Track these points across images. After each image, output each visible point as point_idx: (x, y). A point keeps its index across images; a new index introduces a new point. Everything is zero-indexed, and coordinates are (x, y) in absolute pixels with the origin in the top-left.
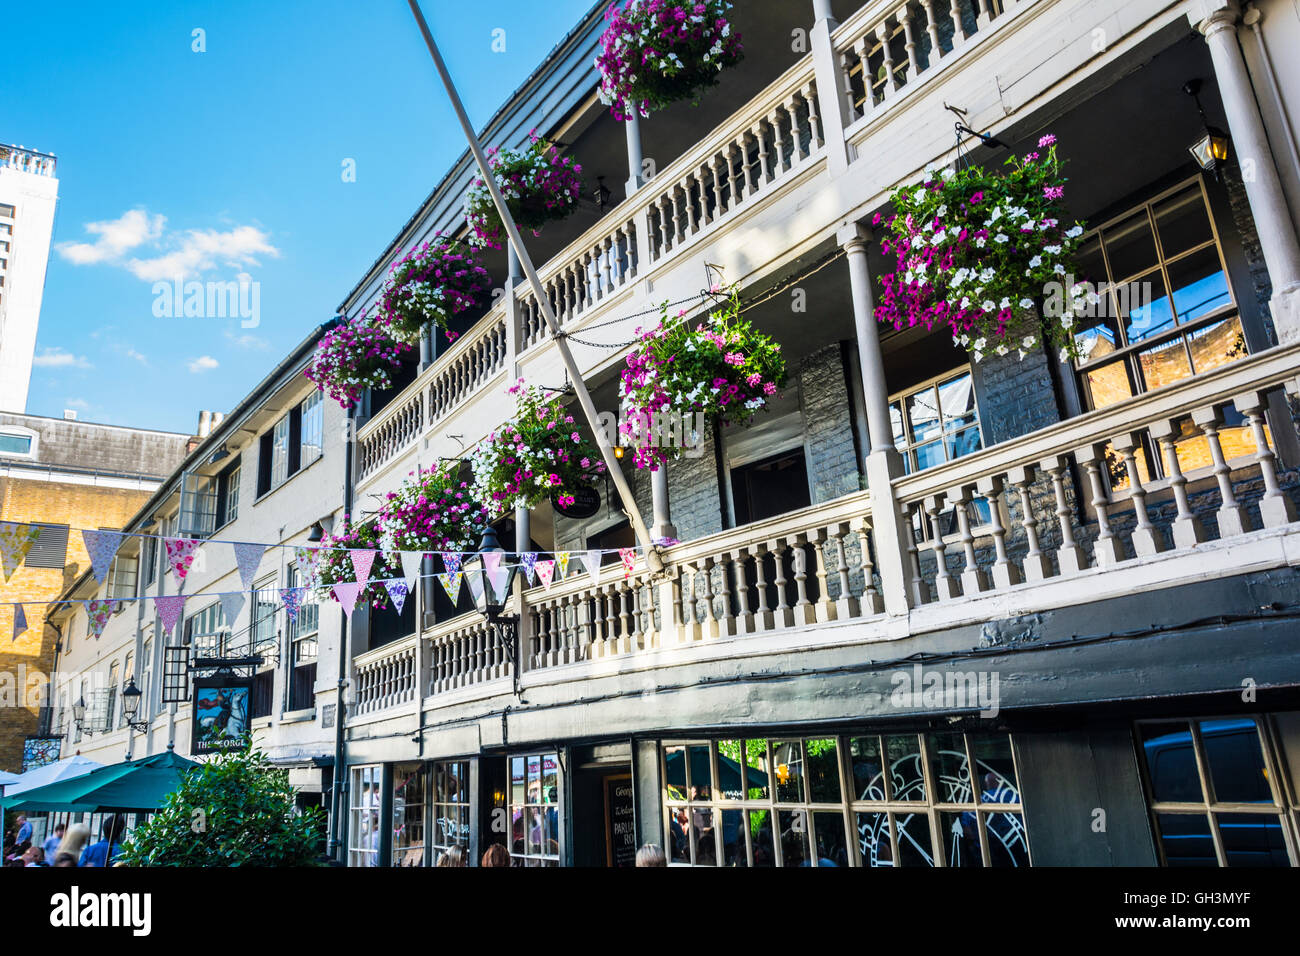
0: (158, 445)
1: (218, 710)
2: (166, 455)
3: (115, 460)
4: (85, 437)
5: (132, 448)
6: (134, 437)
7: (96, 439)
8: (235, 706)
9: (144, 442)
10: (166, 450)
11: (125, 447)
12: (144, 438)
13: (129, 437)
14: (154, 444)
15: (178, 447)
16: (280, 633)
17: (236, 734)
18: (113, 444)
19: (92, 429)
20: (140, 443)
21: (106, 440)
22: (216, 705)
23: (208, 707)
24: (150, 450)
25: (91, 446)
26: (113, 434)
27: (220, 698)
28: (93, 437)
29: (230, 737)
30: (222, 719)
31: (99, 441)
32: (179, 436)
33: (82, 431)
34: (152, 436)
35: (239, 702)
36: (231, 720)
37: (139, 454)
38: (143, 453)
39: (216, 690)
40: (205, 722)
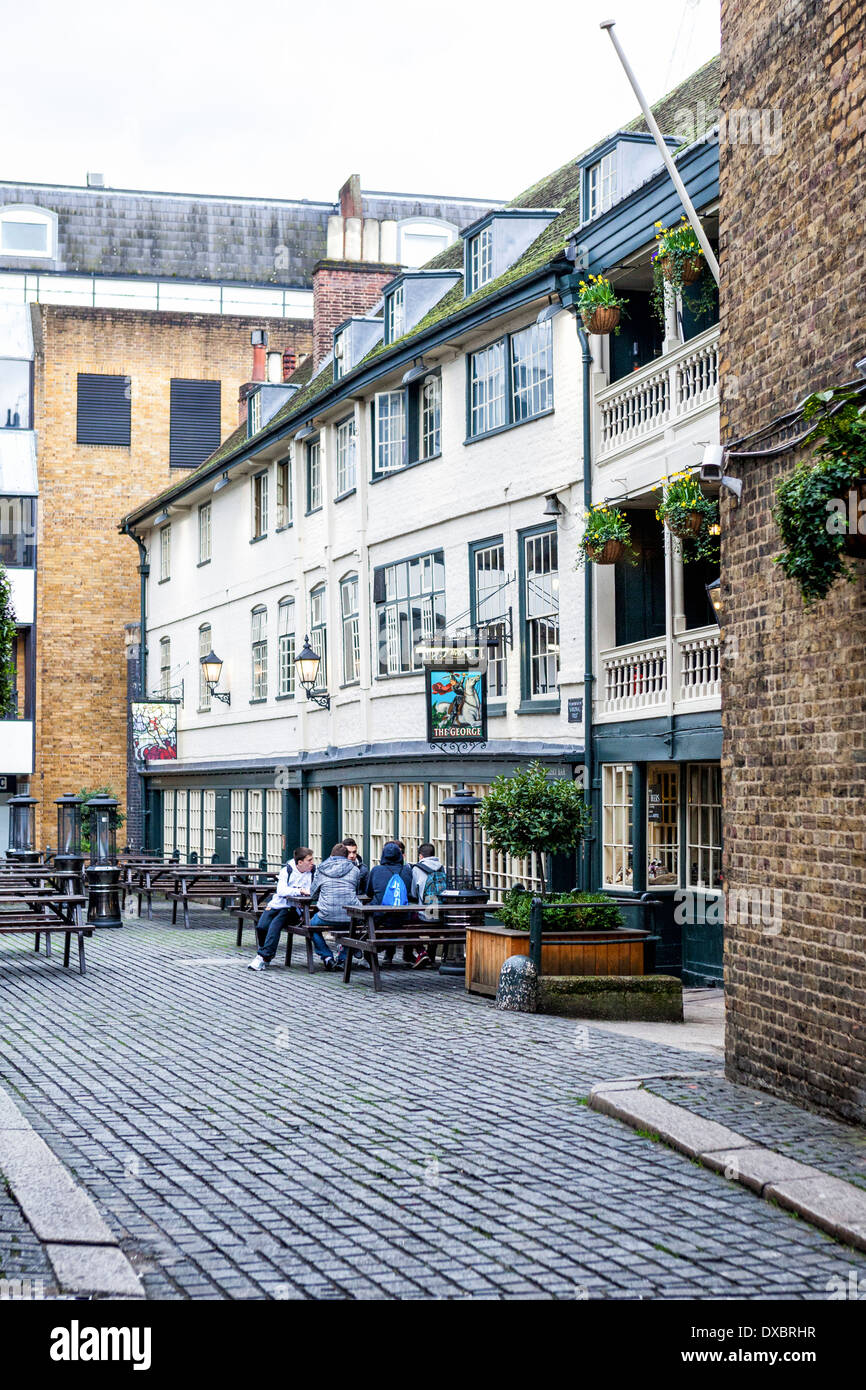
0: (232, 223)
1: (452, 695)
2: (247, 240)
3: (171, 252)
4: (123, 216)
5: (193, 229)
6: (194, 211)
7: (139, 218)
8: (468, 691)
9: (211, 219)
10: (245, 231)
11: (182, 230)
12: (210, 210)
13: (187, 210)
14: (226, 220)
15: (264, 225)
16: (511, 609)
17: (472, 722)
18: (164, 225)
19: (131, 199)
20: (204, 221)
21: (154, 218)
22: (449, 690)
23: (442, 692)
24: (220, 231)
25: (134, 232)
26: (162, 207)
27: (453, 683)
28: (134, 214)
29: (466, 725)
30: (457, 705)
31: (145, 222)
32: (263, 203)
33: (117, 206)
34: (219, 206)
35: (473, 687)
36: (465, 706)
37: (205, 239)
38: (211, 238)
39: (449, 674)
40: (440, 708)
